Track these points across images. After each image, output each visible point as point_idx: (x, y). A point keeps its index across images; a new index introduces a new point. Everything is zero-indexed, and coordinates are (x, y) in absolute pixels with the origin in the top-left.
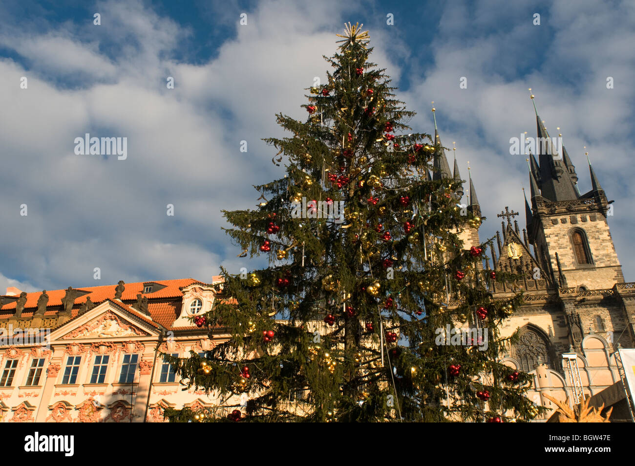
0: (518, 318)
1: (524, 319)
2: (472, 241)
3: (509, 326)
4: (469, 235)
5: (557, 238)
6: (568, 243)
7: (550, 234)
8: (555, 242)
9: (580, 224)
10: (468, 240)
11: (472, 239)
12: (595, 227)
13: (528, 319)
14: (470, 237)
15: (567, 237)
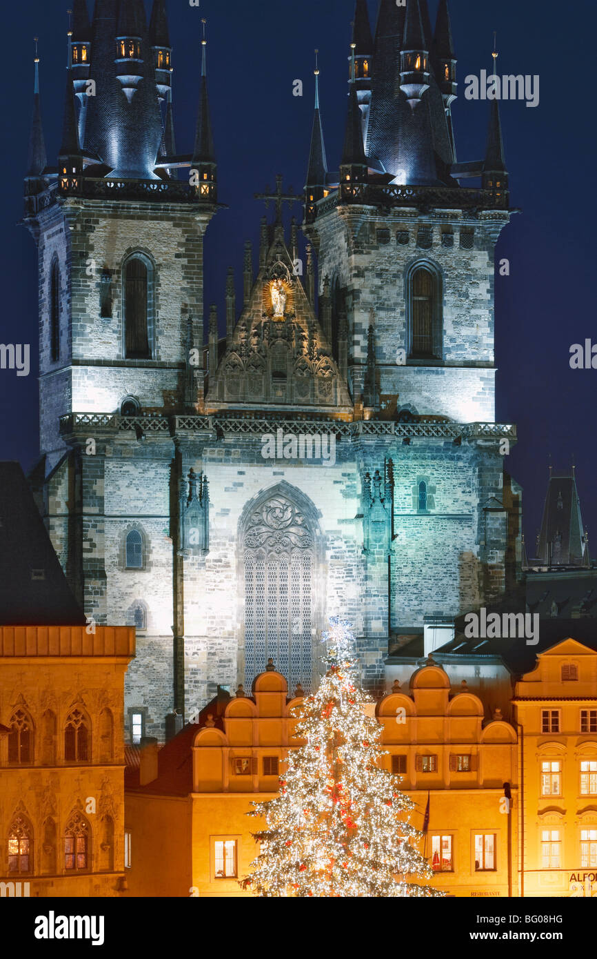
0: (263, 468)
1: (275, 474)
2: (184, 261)
3: (241, 485)
4: (180, 244)
5: (377, 282)
6: (400, 299)
7: (367, 269)
8: (372, 292)
9: (437, 254)
10: (178, 256)
11: (184, 256)
12: (466, 265)
13: (282, 474)
14: (182, 250)
15: (401, 282)
